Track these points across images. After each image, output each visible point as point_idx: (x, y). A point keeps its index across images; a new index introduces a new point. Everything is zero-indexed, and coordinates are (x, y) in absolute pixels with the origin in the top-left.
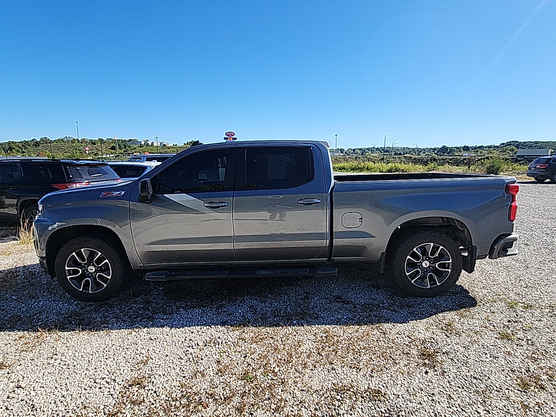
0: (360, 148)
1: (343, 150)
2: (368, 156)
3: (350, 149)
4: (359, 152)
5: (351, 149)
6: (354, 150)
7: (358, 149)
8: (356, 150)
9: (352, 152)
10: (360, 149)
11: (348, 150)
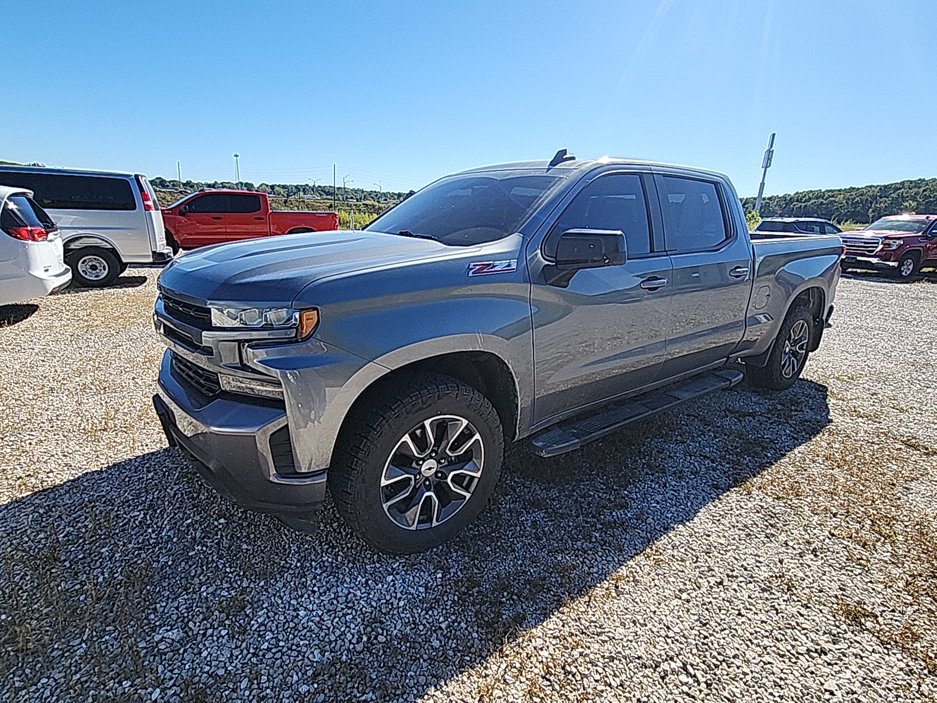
0: (282, 184)
1: (252, 185)
2: (306, 200)
3: (263, 184)
4: (282, 191)
5: (267, 186)
6: (272, 187)
7: (279, 186)
8: (277, 188)
9: (269, 190)
10: (284, 187)
11: (261, 185)
